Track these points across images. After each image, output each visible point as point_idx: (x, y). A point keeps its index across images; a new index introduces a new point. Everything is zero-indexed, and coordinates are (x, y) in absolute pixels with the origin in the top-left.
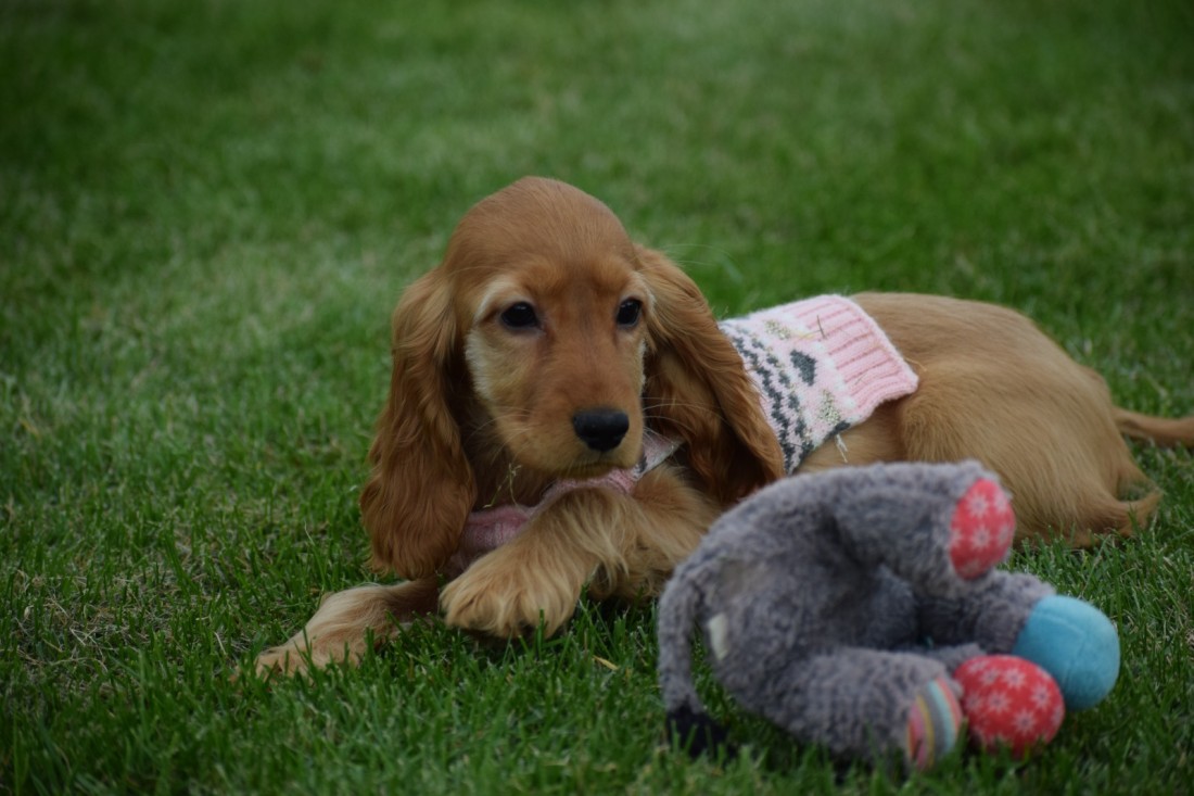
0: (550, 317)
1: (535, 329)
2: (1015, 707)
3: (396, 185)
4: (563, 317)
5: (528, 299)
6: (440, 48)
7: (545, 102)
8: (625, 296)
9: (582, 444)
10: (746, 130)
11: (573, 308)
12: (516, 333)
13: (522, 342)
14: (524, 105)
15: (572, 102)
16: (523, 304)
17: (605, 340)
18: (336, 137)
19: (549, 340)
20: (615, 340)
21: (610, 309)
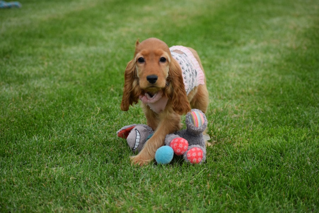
1: (144, 62)
2: (197, 153)
3: (18, 76)
4: (148, 60)
6: (30, 55)
7: (46, 63)
10: (80, 68)
11: (150, 58)
13: (142, 65)
14: (43, 64)
15: (51, 63)
17: (156, 64)
18: (9, 68)
19: (146, 64)
20: (159, 64)
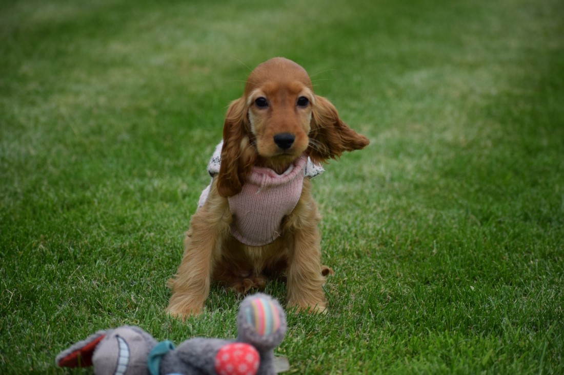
0: (271, 102)
1: (267, 107)
4: (276, 102)
5: (264, 96)
8: (300, 95)
9: (276, 146)
11: (279, 98)
12: (261, 109)
13: (263, 112)
16: (262, 98)
17: (290, 110)
19: (271, 110)
20: (295, 110)
21: (294, 100)
